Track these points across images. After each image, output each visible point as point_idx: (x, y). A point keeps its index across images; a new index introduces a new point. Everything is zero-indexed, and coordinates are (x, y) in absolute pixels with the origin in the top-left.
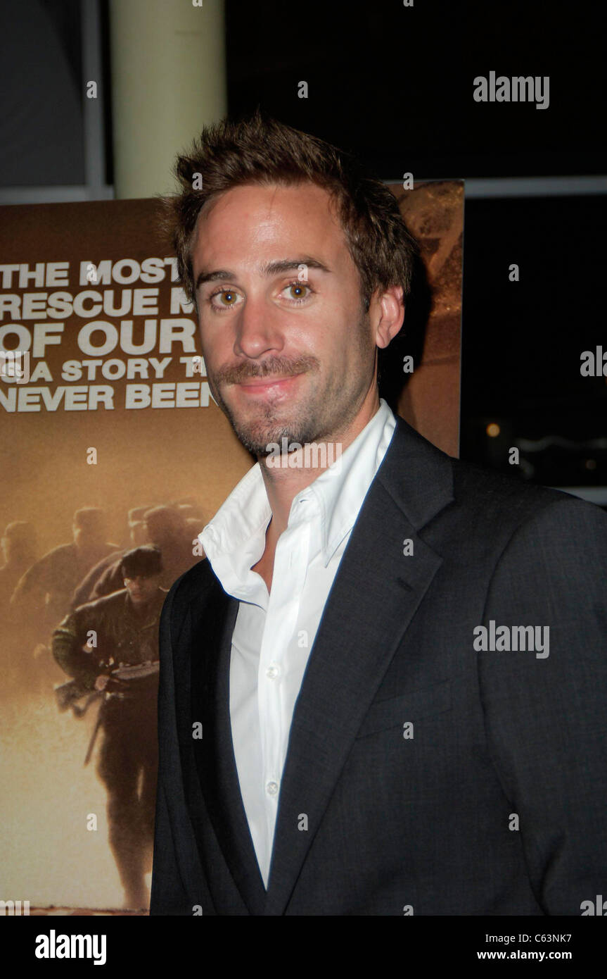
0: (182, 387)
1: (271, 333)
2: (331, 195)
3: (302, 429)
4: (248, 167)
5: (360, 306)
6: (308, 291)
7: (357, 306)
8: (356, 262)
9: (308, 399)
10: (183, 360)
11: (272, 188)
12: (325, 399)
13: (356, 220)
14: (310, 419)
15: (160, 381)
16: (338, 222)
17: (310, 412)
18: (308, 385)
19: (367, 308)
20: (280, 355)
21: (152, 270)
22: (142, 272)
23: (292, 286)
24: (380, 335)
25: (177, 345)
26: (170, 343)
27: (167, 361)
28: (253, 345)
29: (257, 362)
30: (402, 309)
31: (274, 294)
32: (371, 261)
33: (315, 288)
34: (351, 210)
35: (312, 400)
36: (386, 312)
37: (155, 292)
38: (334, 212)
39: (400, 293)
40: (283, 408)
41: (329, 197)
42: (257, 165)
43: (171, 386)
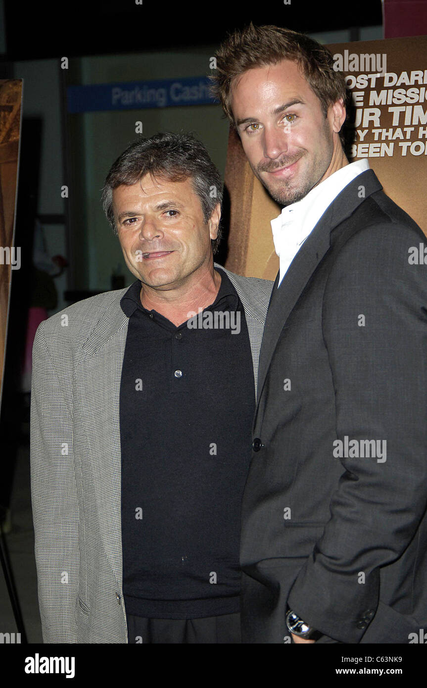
0: (372, 145)
1: (281, 144)
2: (298, 64)
3: (305, 189)
4: (253, 60)
5: (323, 116)
6: (295, 117)
7: (321, 117)
8: (317, 95)
9: (305, 173)
10: (373, 131)
11: (267, 67)
12: (314, 170)
13: (312, 74)
14: (308, 183)
15: (362, 143)
16: (304, 76)
17: (308, 179)
18: (304, 164)
19: (326, 116)
20: (287, 153)
21: (362, 82)
22: (357, 82)
23: (287, 116)
24: (336, 127)
25: (371, 123)
26: (368, 122)
27: (366, 131)
28: (274, 152)
29: (277, 160)
30: (344, 109)
31: (278, 122)
32: (325, 92)
33: (298, 115)
34: (309, 69)
35: (307, 173)
36: (336, 112)
37: (362, 93)
38: (301, 73)
39: (342, 101)
40: (294, 180)
41: (297, 65)
42: (257, 58)
43: (367, 145)
